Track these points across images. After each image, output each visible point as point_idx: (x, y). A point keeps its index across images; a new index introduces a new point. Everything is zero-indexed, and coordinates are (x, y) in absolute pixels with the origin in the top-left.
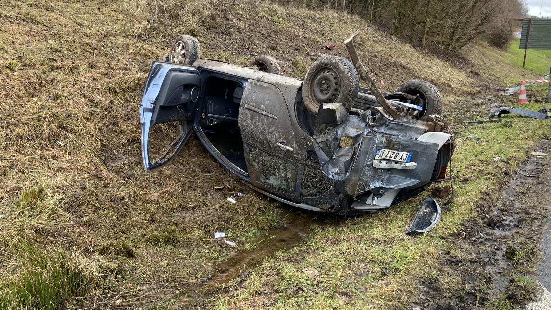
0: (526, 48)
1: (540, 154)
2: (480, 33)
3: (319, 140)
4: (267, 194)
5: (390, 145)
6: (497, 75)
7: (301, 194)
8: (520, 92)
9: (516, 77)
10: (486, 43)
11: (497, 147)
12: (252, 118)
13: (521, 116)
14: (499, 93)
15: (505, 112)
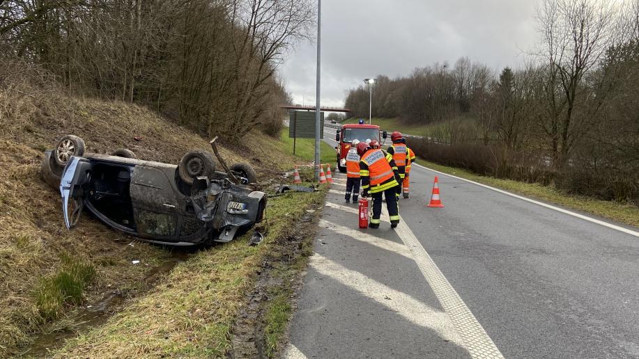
0: (295, 137)
1: (312, 211)
2: (256, 124)
3: (195, 199)
4: (151, 241)
5: (235, 199)
6: (274, 162)
7: (180, 235)
8: (295, 174)
9: (288, 163)
10: (260, 132)
11: (285, 209)
12: (142, 190)
13: (297, 191)
14: (279, 177)
15: (286, 188)
